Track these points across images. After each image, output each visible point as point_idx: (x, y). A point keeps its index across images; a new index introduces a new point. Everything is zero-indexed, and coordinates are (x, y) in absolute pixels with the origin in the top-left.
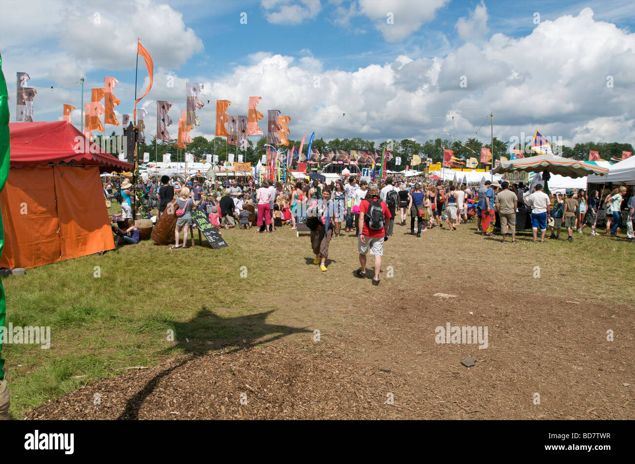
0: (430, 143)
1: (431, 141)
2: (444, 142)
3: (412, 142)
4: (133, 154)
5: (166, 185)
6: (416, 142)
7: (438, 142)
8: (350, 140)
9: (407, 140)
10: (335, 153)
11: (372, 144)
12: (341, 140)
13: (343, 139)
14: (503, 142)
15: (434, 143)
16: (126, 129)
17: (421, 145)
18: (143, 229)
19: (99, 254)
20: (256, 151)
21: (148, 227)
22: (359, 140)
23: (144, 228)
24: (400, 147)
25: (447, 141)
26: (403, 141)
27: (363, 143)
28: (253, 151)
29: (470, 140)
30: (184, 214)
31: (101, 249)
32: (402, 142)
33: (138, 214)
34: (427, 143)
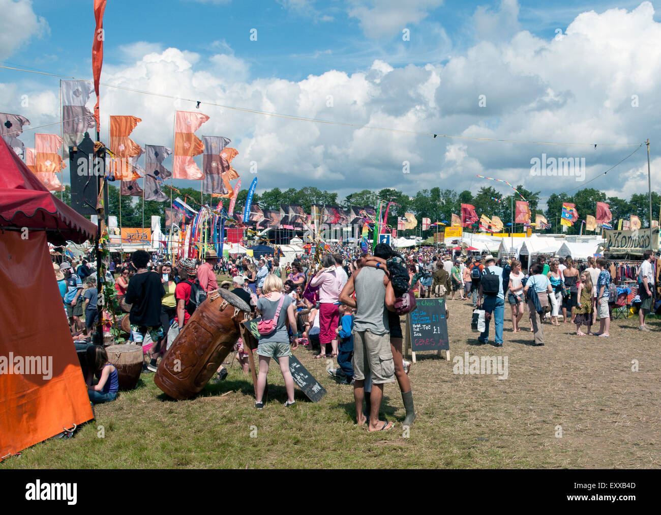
0: (424, 195)
1: (425, 191)
2: (446, 193)
3: (397, 193)
4: (96, 202)
5: (143, 271)
6: (403, 194)
7: (436, 192)
8: (298, 190)
9: (388, 191)
10: (287, 212)
11: (334, 197)
12: (283, 191)
13: (287, 190)
14: (531, 193)
15: (429, 195)
16: (75, 149)
17: (411, 199)
18: (125, 366)
19: (66, 434)
20: (138, 209)
21: (135, 362)
22: (314, 190)
23: (128, 363)
24: (379, 201)
25: (450, 192)
26: (382, 192)
27: (319, 195)
28: (132, 211)
29: (484, 189)
30: (275, 332)
31: (68, 423)
32: (380, 193)
33: (106, 336)
34: (419, 194)
